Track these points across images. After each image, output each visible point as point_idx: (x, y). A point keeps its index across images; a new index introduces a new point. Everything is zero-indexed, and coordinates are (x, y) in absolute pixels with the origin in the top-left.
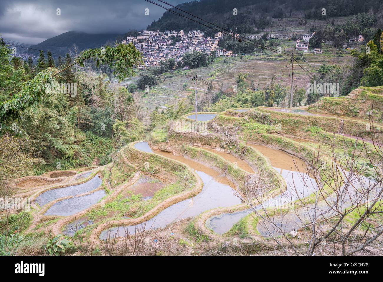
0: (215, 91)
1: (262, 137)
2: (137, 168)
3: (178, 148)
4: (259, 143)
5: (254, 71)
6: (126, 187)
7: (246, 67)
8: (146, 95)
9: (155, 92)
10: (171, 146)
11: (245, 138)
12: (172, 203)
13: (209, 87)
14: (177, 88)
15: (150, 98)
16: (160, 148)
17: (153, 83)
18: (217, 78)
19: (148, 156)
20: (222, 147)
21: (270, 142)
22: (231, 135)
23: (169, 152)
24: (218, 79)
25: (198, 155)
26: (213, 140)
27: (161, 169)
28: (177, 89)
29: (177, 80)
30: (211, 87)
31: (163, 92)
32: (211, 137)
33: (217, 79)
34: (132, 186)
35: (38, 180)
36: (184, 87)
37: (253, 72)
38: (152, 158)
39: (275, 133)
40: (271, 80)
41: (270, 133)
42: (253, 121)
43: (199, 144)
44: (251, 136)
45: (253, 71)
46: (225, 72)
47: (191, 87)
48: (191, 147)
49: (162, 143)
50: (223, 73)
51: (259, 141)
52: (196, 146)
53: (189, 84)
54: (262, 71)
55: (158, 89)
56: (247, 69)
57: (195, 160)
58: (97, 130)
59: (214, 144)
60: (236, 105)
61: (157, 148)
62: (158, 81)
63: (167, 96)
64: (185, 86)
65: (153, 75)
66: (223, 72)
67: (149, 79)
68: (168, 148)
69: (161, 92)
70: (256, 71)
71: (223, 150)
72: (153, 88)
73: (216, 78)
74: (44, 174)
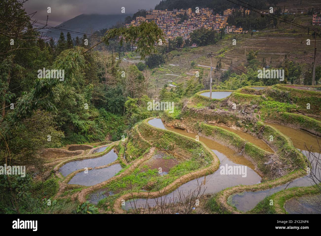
0: (223, 69)
1: (281, 116)
2: (151, 144)
3: (192, 126)
4: (278, 122)
5: (266, 48)
6: (143, 162)
7: (257, 43)
8: (154, 74)
9: (163, 70)
10: (185, 123)
11: (263, 117)
12: (189, 179)
13: (218, 65)
14: (185, 66)
15: (158, 76)
16: (173, 125)
17: (161, 61)
18: (226, 56)
19: (163, 132)
20: (238, 125)
21: (290, 121)
22: (247, 113)
23: (183, 129)
24: (228, 56)
25: (213, 133)
26: (228, 118)
27: (175, 146)
28: (185, 68)
29: (184, 58)
30: (220, 64)
31: (170, 70)
32: (226, 115)
33: (227, 57)
34: (147, 161)
35: (58, 152)
36: (192, 65)
37: (265, 49)
38: (166, 135)
39: (295, 111)
40: (284, 58)
41: (291, 112)
42: (272, 99)
43: (214, 122)
44: (269, 114)
45: (264, 48)
46: (234, 49)
47: (199, 65)
48: (206, 124)
49: (176, 120)
50: (232, 50)
51: (278, 120)
52: (211, 123)
53: (197, 62)
54: (275, 48)
55: (166, 67)
56: (258, 46)
57: (210, 138)
58: (110, 107)
59: (230, 122)
60: (247, 83)
61: (171, 125)
62: (166, 60)
63: (174, 74)
64: (193, 64)
65: (161, 54)
66: (232, 49)
67: (157, 57)
68: (183, 125)
69: (169, 70)
70: (268, 48)
71: (239, 128)
72: (161, 66)
73: (225, 56)
74: (64, 147)
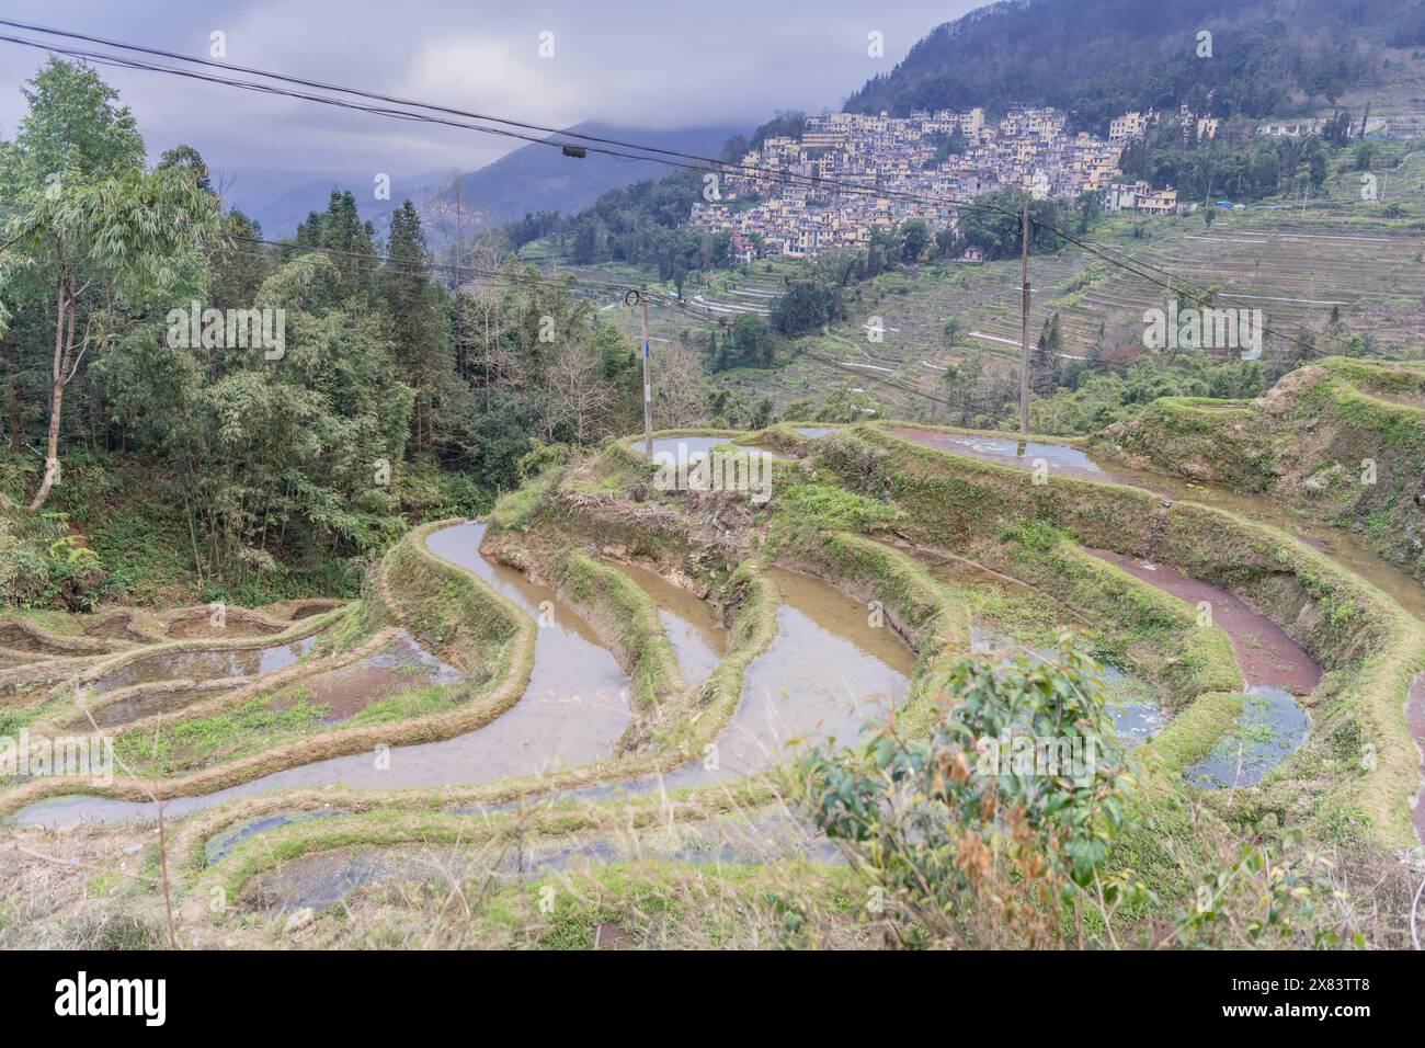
0: (1068, 352)
1: (826, 547)
2: (401, 615)
3: (551, 559)
4: (814, 568)
5: (1260, 275)
7: (1225, 255)
8: (799, 359)
9: (833, 346)
10: (532, 547)
11: (774, 545)
13: (1047, 338)
14: (921, 334)
15: (811, 368)
16: (497, 552)
17: (831, 310)
18: (1087, 302)
19: (441, 575)
20: (689, 572)
21: (849, 571)
22: (728, 527)
23: (521, 570)
24: (1094, 303)
25: (593, 591)
26: (666, 539)
27: (462, 629)
28: (921, 340)
29: (923, 305)
30: (1054, 335)
31: (863, 347)
32: (661, 529)
33: (1089, 307)
35: (236, 621)
36: (947, 333)
37: (1254, 281)
38: (450, 585)
39: (887, 532)
40: (1326, 317)
41: (868, 533)
42: (832, 477)
43: (620, 552)
44: (794, 537)
45: (1252, 275)
46: (1127, 276)
47: (976, 334)
48: (585, 560)
49: (511, 533)
50: (1116, 281)
51: (814, 562)
52: (611, 555)
53: (970, 321)
54: (1299, 277)
55: (847, 337)
56: (1226, 267)
57: (580, 610)
59: (667, 555)
61: (491, 550)
62: (851, 307)
63: (877, 364)
64: (951, 330)
65: (834, 283)
66: (1118, 277)
67: (816, 296)
68: (522, 556)
69: (858, 348)
70: (1269, 275)
71: (689, 582)
72: (830, 330)
73: (1083, 301)
74: (277, 605)
